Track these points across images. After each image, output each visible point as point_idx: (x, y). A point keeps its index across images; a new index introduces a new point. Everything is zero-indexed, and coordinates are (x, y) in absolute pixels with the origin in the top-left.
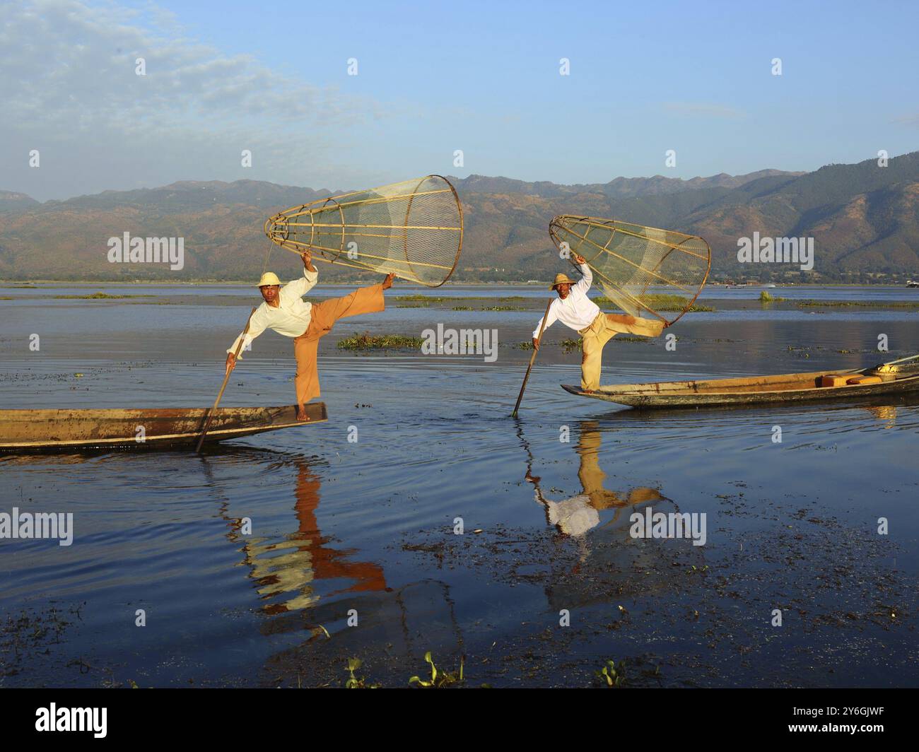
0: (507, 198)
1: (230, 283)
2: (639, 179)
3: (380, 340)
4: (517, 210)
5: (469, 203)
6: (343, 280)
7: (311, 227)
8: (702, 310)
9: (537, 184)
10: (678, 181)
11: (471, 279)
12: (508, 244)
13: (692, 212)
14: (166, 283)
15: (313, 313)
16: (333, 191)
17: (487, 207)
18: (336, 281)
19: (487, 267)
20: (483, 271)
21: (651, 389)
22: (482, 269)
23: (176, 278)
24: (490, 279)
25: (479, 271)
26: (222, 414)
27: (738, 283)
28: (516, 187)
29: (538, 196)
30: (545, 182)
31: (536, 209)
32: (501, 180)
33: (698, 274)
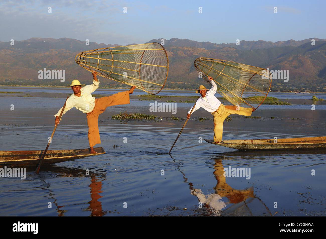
0: (189, 49)
1: (59, 87)
2: (251, 42)
3: (132, 115)
4: (195, 55)
5: (172, 51)
6: (113, 86)
7: (98, 60)
8: (285, 104)
9: (204, 43)
10: (270, 43)
11: (174, 87)
12: (191, 71)
13: (278, 58)
14: (27, 86)
15: (96, 102)
16: (107, 44)
17: (180, 54)
18: (110, 87)
19: (182, 82)
20: (180, 83)
21: (248, 142)
22: (179, 83)
23: (32, 84)
24: (183, 88)
25: (178, 84)
26: (52, 153)
27: (301, 92)
28: (194, 44)
29: (204, 49)
30: (207, 42)
31: (203, 55)
32: (186, 41)
33: (282, 87)
